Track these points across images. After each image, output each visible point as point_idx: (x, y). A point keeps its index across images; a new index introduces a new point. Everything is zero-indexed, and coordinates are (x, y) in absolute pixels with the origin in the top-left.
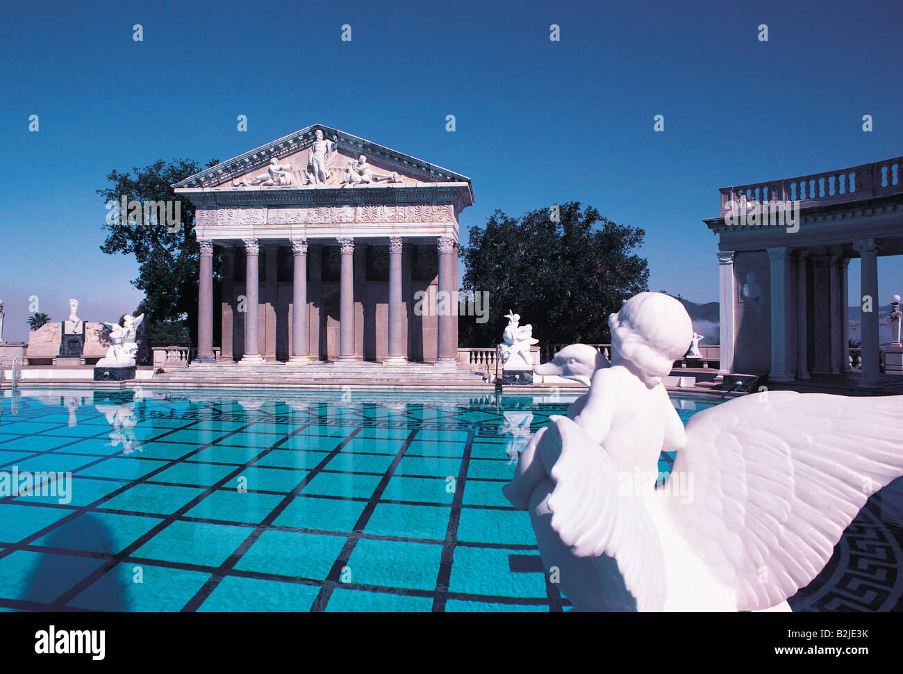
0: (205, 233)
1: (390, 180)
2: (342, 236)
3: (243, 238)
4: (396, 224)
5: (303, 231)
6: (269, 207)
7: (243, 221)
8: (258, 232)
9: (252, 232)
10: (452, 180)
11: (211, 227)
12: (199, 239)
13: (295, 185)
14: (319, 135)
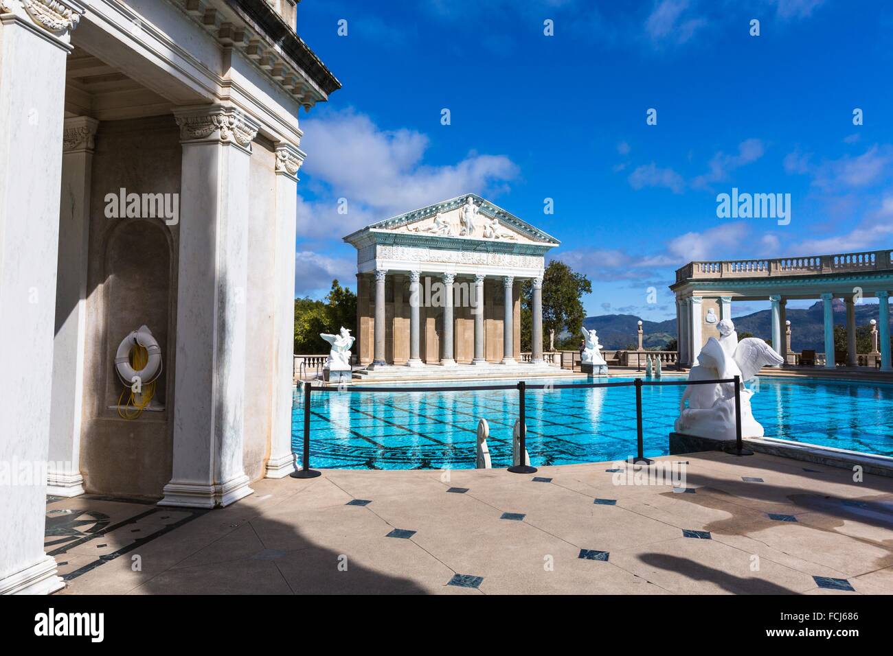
0: (384, 265)
1: (512, 238)
3: (411, 270)
4: (512, 267)
5: (454, 268)
6: (431, 248)
7: (412, 257)
8: (422, 266)
9: (418, 266)
10: (549, 242)
11: (387, 260)
12: (378, 268)
13: (452, 235)
14: (471, 199)
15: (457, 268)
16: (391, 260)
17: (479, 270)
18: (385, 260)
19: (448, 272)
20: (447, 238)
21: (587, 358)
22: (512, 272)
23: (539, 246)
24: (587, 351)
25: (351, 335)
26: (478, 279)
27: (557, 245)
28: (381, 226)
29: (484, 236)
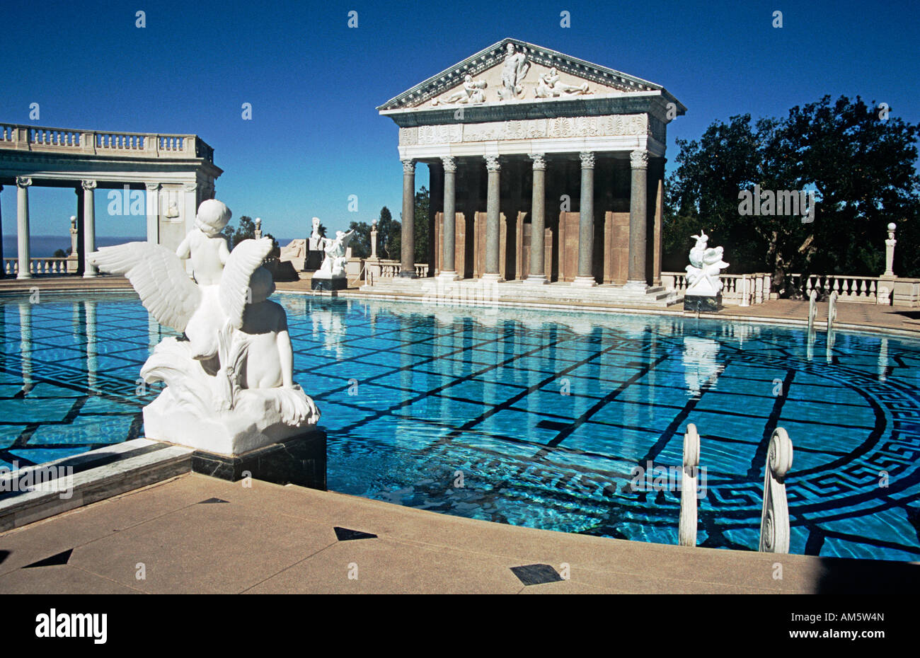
0: (408, 152)
1: (583, 93)
2: (534, 152)
3: (441, 156)
4: (587, 138)
5: (496, 148)
7: (441, 140)
8: (454, 150)
9: (448, 150)
10: (644, 89)
11: (413, 146)
13: (489, 101)
14: (510, 47)
15: (502, 147)
16: (416, 146)
17: (532, 146)
18: (410, 147)
28: (393, 106)
29: (538, 97)
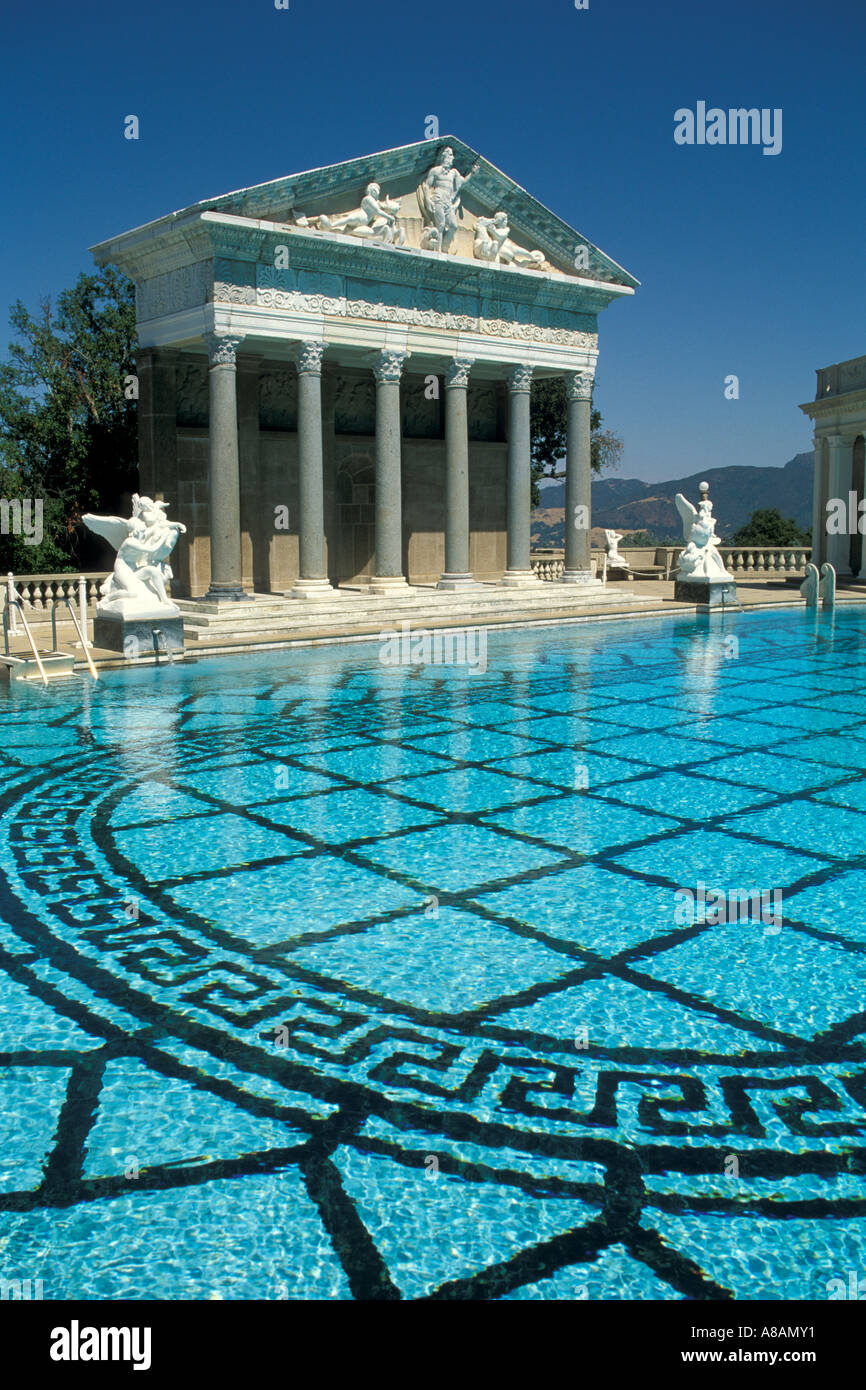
0: (234, 319)
1: (534, 265)
2: (460, 355)
3: (305, 338)
5: (403, 338)
7: (304, 304)
8: (331, 329)
9: (319, 329)
10: (613, 281)
11: (246, 308)
12: (221, 330)
13: (406, 245)
14: (448, 156)
16: (253, 309)
17: (462, 346)
18: (236, 307)
19: (390, 347)
20: (392, 254)
21: (692, 569)
22: (531, 354)
23: (593, 290)
24: (692, 553)
25: (170, 518)
26: (457, 369)
27: (629, 290)
28: (228, 208)
29: (476, 257)
